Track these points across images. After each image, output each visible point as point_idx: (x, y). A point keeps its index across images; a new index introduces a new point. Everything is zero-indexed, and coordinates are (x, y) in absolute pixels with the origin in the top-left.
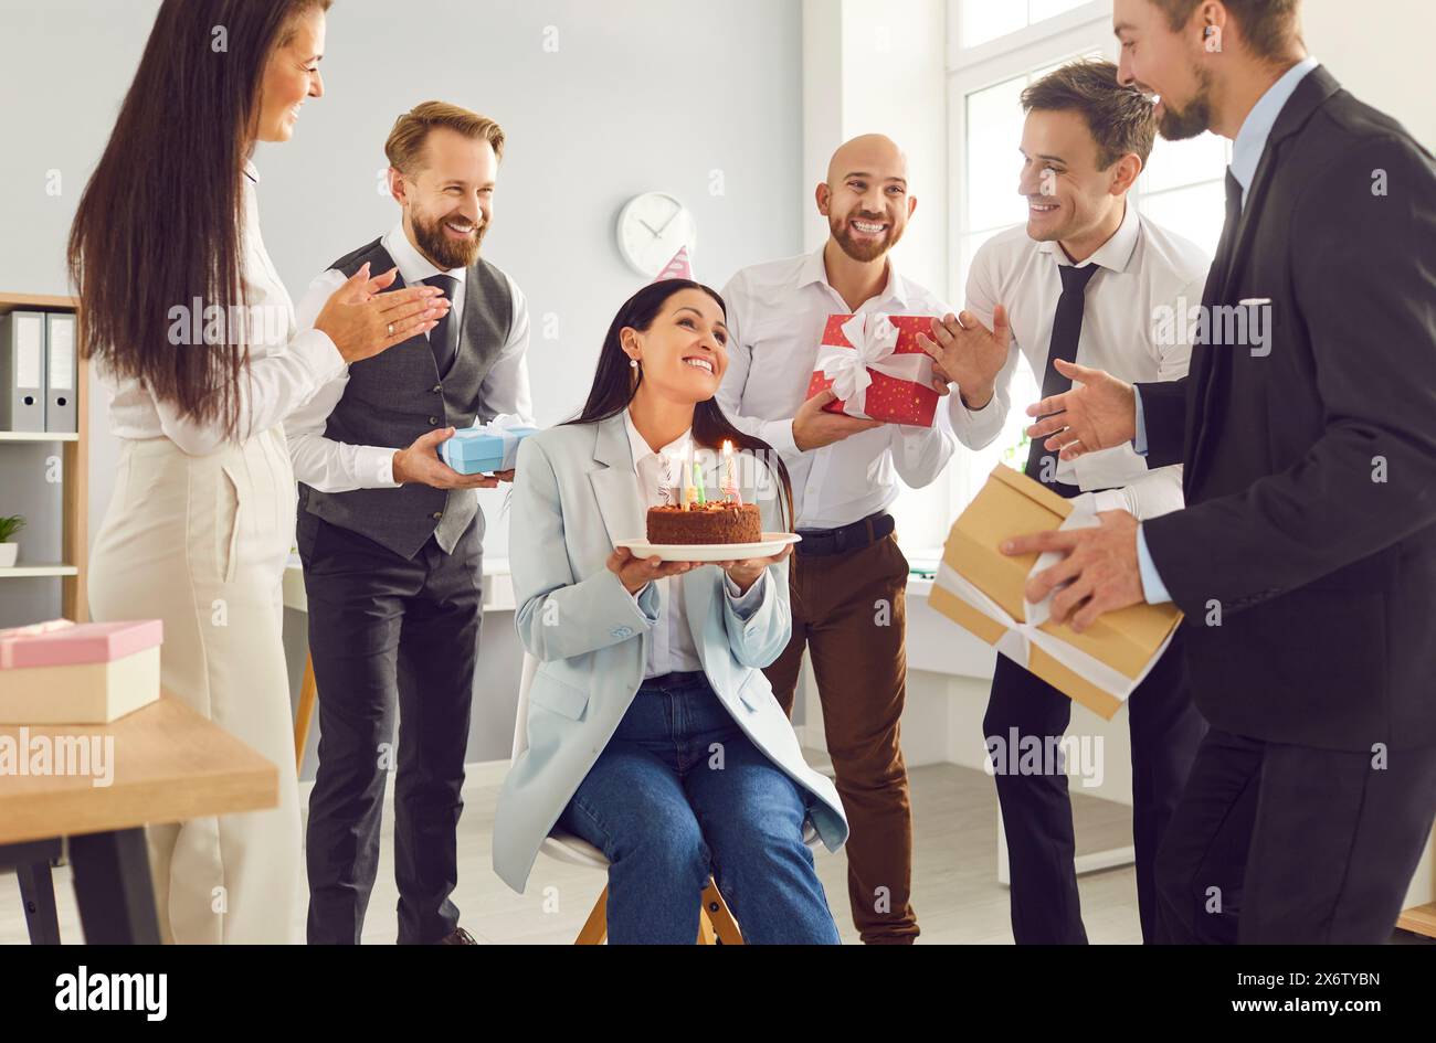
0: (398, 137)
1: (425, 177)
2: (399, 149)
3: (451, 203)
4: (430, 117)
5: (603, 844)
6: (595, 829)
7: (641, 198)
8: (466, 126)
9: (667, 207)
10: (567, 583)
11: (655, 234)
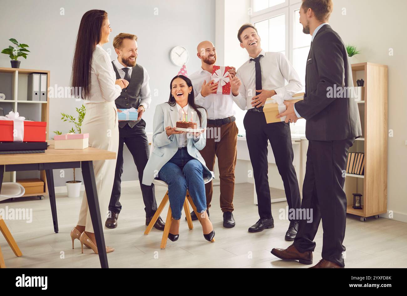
0: (117, 42)
1: (124, 50)
2: (117, 45)
3: (131, 54)
4: (123, 37)
5: (167, 181)
6: (165, 178)
7: (176, 47)
8: (130, 37)
9: (182, 50)
10: (162, 132)
11: (179, 56)
